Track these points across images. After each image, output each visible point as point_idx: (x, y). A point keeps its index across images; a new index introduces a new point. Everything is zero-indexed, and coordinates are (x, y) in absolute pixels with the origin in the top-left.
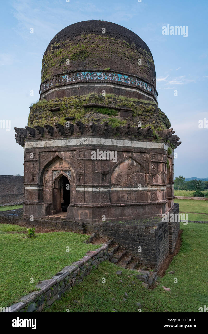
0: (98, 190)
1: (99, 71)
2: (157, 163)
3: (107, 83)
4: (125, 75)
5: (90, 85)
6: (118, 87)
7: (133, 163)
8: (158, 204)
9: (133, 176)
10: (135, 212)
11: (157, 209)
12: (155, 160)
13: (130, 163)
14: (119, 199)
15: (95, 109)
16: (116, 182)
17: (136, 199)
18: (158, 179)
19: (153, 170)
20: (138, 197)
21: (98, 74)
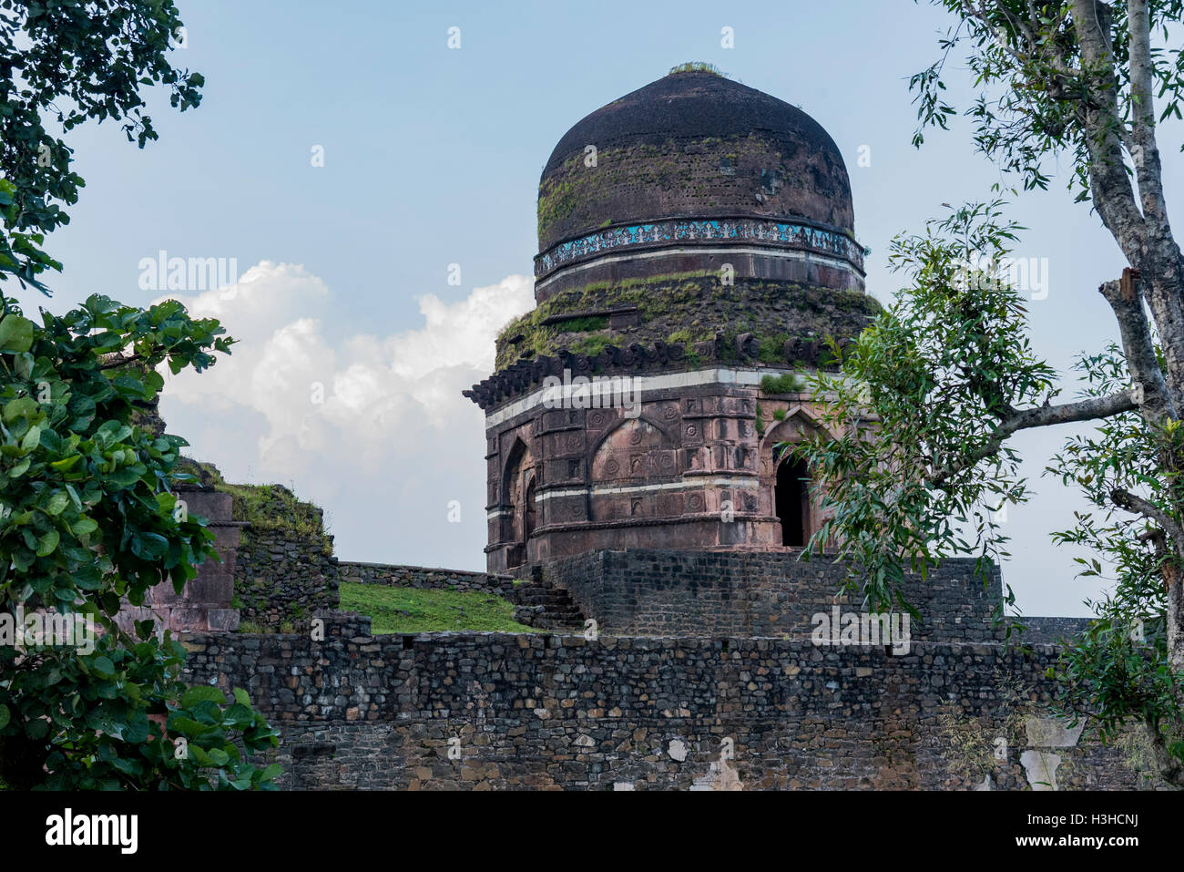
0: (562, 494)
1: (591, 234)
2: (701, 420)
3: (606, 256)
4: (645, 224)
5: (578, 269)
6: (630, 258)
7: (644, 429)
8: (705, 520)
9: (644, 459)
10: (647, 541)
11: (704, 534)
12: (692, 414)
13: (637, 430)
14: (613, 513)
15: (558, 326)
16: (604, 477)
17: (653, 511)
18: (706, 459)
19: (690, 440)
20: (658, 506)
21: (590, 239)
